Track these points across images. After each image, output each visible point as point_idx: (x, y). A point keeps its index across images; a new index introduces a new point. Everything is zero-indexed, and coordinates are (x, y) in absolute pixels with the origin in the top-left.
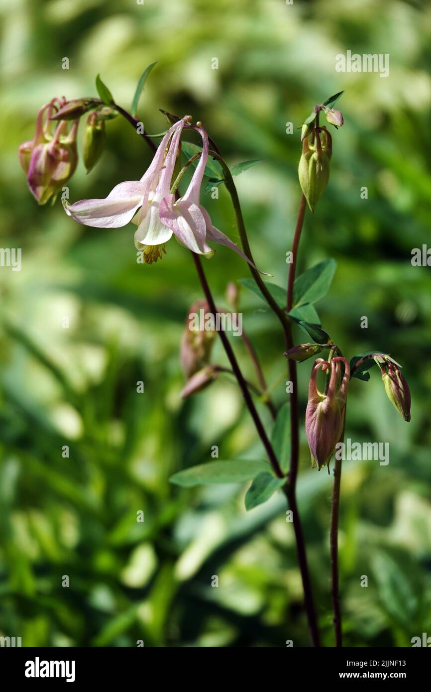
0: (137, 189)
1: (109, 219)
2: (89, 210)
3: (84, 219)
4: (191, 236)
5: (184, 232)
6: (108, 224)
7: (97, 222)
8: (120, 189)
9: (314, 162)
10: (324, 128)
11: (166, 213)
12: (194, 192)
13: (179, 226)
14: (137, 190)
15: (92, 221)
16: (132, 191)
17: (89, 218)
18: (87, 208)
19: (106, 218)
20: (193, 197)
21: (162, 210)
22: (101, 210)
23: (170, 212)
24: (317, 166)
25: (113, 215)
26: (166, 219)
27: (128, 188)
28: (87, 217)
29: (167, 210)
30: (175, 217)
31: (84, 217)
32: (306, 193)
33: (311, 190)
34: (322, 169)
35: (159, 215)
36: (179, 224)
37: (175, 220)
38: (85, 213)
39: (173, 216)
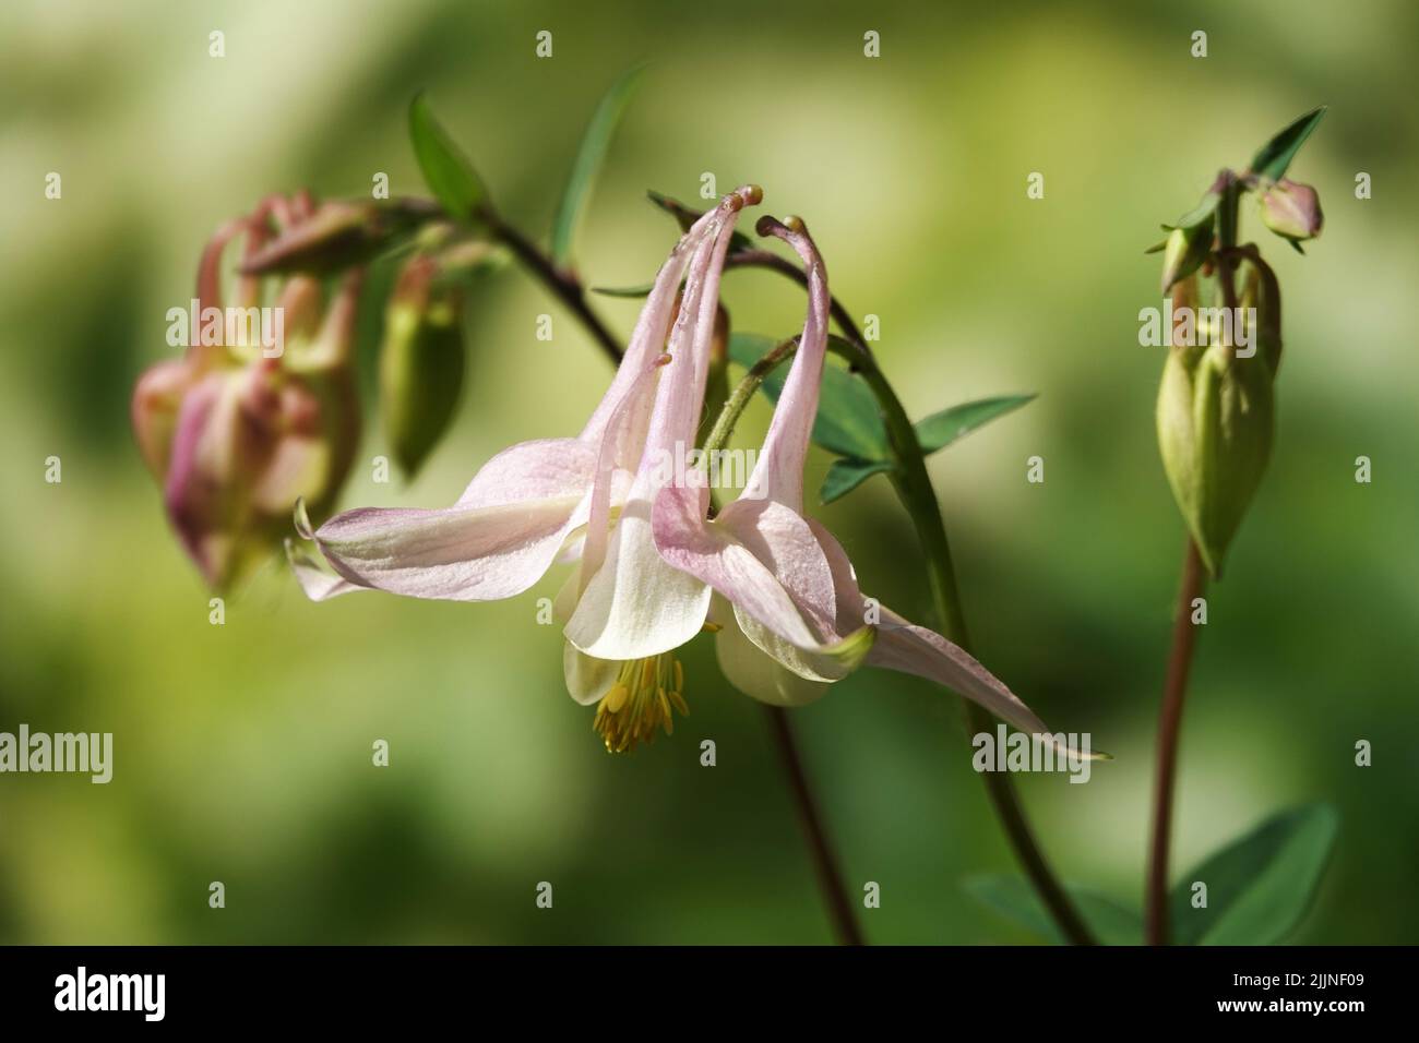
0: (567, 468)
1: (463, 570)
2: (386, 538)
3: (372, 568)
4: (779, 602)
5: (752, 592)
6: (459, 588)
7: (417, 580)
8: (505, 471)
9: (1216, 381)
10: (1252, 252)
11: (679, 536)
12: (782, 464)
13: (734, 575)
14: (568, 472)
15: (401, 577)
16: (548, 473)
17: (391, 568)
18: (381, 532)
19: (453, 567)
20: (780, 484)
21: (666, 526)
22: (432, 539)
23: (696, 534)
24: (1226, 395)
25: (482, 556)
26: (681, 552)
27: (533, 465)
28: (380, 562)
29: (685, 528)
30: (714, 547)
31: (371, 563)
32: (1186, 498)
33: (1206, 488)
34: (1245, 406)
35: (653, 541)
36: (731, 570)
37: (717, 555)
38: (373, 549)
39: (707, 547)
